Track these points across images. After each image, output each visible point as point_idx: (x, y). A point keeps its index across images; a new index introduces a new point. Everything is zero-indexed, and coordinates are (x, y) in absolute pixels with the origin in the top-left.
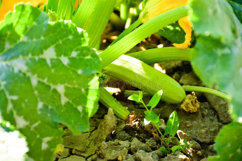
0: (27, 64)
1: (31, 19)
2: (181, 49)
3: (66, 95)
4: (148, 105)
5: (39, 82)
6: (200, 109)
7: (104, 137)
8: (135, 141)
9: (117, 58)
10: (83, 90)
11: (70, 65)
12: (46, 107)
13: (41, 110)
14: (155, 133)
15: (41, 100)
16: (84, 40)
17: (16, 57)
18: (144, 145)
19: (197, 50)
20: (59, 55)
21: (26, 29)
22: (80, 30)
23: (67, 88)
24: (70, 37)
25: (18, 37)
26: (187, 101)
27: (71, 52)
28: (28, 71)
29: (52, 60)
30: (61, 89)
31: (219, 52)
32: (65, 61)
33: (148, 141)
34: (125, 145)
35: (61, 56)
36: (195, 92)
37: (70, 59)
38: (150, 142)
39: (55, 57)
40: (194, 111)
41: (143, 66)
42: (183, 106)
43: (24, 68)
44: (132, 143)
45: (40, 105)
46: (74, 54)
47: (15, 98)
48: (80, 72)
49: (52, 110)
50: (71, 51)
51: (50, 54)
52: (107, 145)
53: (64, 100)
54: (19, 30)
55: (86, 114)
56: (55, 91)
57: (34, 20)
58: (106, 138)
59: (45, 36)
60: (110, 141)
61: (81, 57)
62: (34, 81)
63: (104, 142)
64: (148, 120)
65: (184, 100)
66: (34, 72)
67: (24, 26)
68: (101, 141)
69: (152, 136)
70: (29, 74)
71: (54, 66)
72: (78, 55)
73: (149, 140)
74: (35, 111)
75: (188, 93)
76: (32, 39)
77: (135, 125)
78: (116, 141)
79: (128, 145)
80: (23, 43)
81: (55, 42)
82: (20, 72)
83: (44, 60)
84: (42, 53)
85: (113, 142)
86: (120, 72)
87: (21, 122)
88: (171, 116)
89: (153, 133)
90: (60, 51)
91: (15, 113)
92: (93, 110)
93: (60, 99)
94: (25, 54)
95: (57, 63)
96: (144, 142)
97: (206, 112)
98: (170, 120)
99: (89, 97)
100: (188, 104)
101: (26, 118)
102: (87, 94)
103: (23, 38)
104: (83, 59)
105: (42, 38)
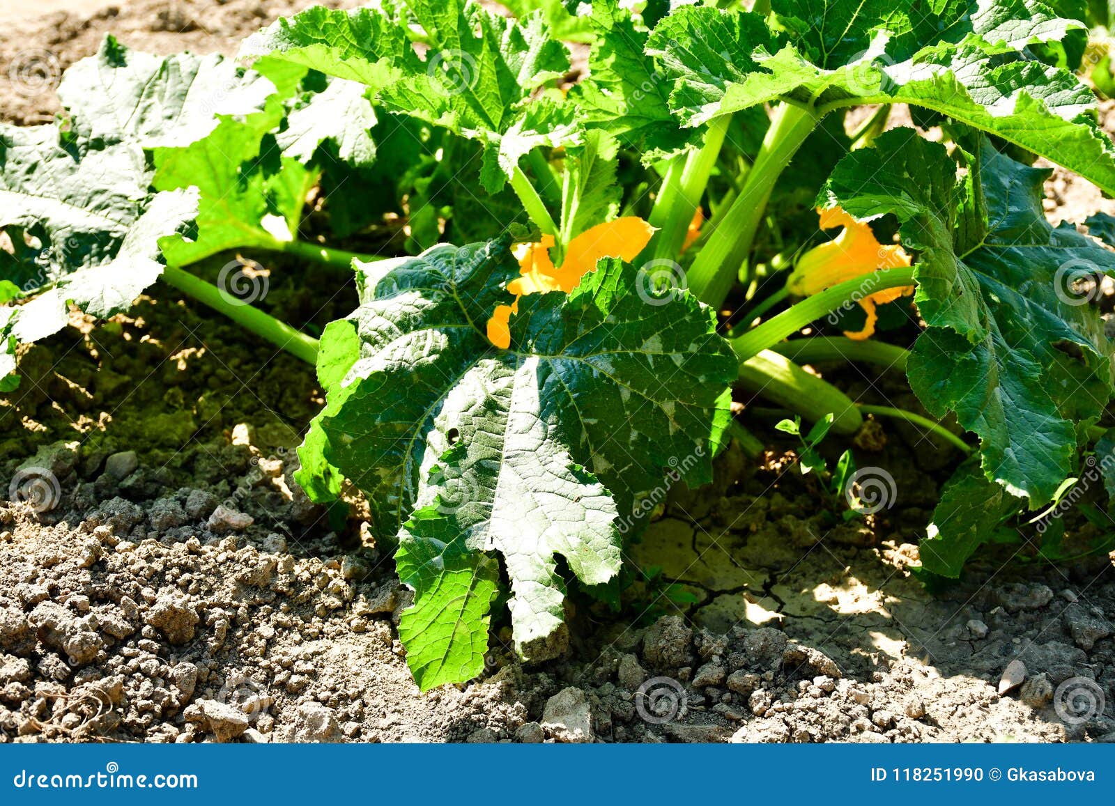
0: (614, 364)
1: (623, 285)
2: (857, 342)
3: (676, 418)
4: (807, 439)
5: (633, 394)
6: (886, 446)
7: (724, 489)
8: (778, 499)
9: (754, 355)
10: (705, 411)
11: (686, 367)
12: (642, 438)
13: (634, 443)
14: (812, 485)
15: (635, 428)
16: (710, 323)
17: (598, 350)
18: (792, 506)
19: (919, 351)
20: (667, 349)
21: (613, 301)
22: (703, 305)
23: (677, 406)
24: (687, 318)
25: (601, 316)
26: (865, 431)
27: (688, 345)
28: (615, 376)
29: (655, 357)
30: (669, 408)
31: (959, 358)
32: (678, 359)
33: (799, 499)
34: (761, 504)
35: (671, 351)
36: (874, 415)
37: (686, 356)
38: (801, 501)
39: (662, 353)
40: (878, 449)
41: (790, 366)
42: (858, 440)
43: (610, 370)
44: (773, 501)
45: (634, 435)
46: (693, 348)
47: (593, 421)
48: (702, 379)
49: (652, 443)
50: (688, 342)
51: (652, 346)
52: (728, 504)
53: (673, 428)
54: (602, 303)
55: (709, 451)
56: (659, 411)
57: (627, 287)
58: (728, 491)
59: (644, 316)
60: (733, 497)
61: (705, 353)
62: (626, 395)
63: (724, 499)
64: (807, 466)
65: (859, 430)
66: (624, 378)
67: (610, 296)
68: (719, 495)
69: (806, 490)
70: (618, 381)
71: (659, 367)
72: (701, 351)
73: (800, 497)
74: (626, 445)
75: (865, 417)
76: (623, 319)
77: (775, 469)
78: (744, 497)
79: (766, 505)
80: (609, 326)
81: (663, 327)
82: (602, 375)
83: (643, 357)
84: (640, 344)
85: (739, 499)
86: (751, 377)
87: (602, 465)
88: (842, 457)
89: (809, 486)
90: (670, 342)
91: (592, 447)
92: (719, 445)
93: (667, 427)
94: (611, 345)
95: (663, 363)
96: (791, 499)
97: (896, 450)
98: (840, 465)
99: (714, 424)
100: (866, 437)
101: (608, 458)
102: (712, 417)
103: (608, 317)
104: (708, 356)
105: (641, 319)
